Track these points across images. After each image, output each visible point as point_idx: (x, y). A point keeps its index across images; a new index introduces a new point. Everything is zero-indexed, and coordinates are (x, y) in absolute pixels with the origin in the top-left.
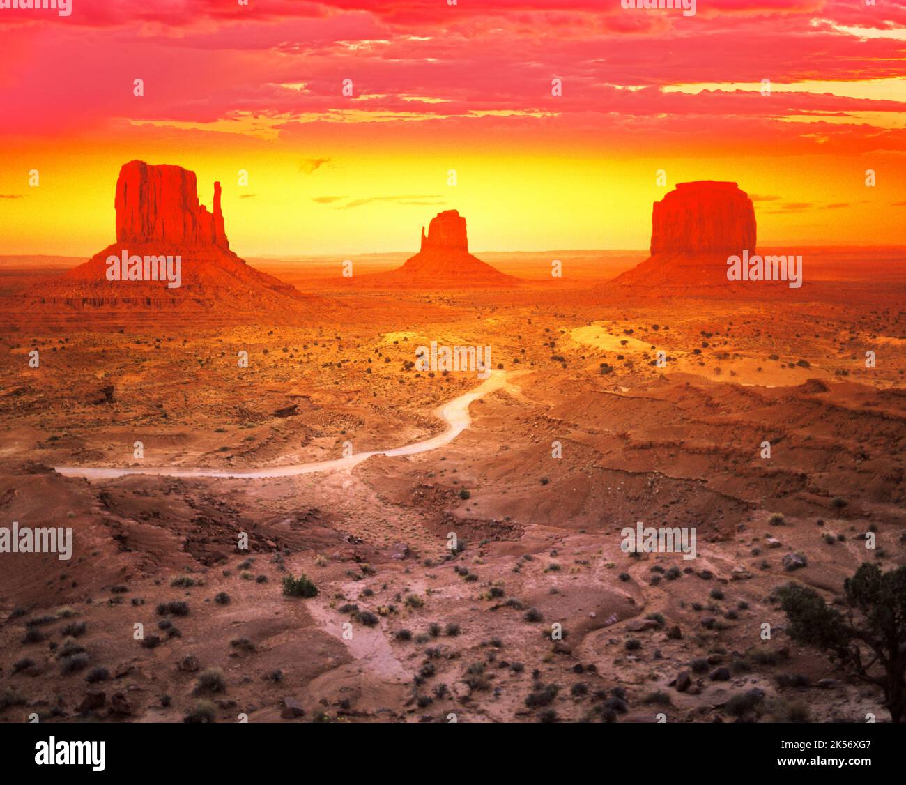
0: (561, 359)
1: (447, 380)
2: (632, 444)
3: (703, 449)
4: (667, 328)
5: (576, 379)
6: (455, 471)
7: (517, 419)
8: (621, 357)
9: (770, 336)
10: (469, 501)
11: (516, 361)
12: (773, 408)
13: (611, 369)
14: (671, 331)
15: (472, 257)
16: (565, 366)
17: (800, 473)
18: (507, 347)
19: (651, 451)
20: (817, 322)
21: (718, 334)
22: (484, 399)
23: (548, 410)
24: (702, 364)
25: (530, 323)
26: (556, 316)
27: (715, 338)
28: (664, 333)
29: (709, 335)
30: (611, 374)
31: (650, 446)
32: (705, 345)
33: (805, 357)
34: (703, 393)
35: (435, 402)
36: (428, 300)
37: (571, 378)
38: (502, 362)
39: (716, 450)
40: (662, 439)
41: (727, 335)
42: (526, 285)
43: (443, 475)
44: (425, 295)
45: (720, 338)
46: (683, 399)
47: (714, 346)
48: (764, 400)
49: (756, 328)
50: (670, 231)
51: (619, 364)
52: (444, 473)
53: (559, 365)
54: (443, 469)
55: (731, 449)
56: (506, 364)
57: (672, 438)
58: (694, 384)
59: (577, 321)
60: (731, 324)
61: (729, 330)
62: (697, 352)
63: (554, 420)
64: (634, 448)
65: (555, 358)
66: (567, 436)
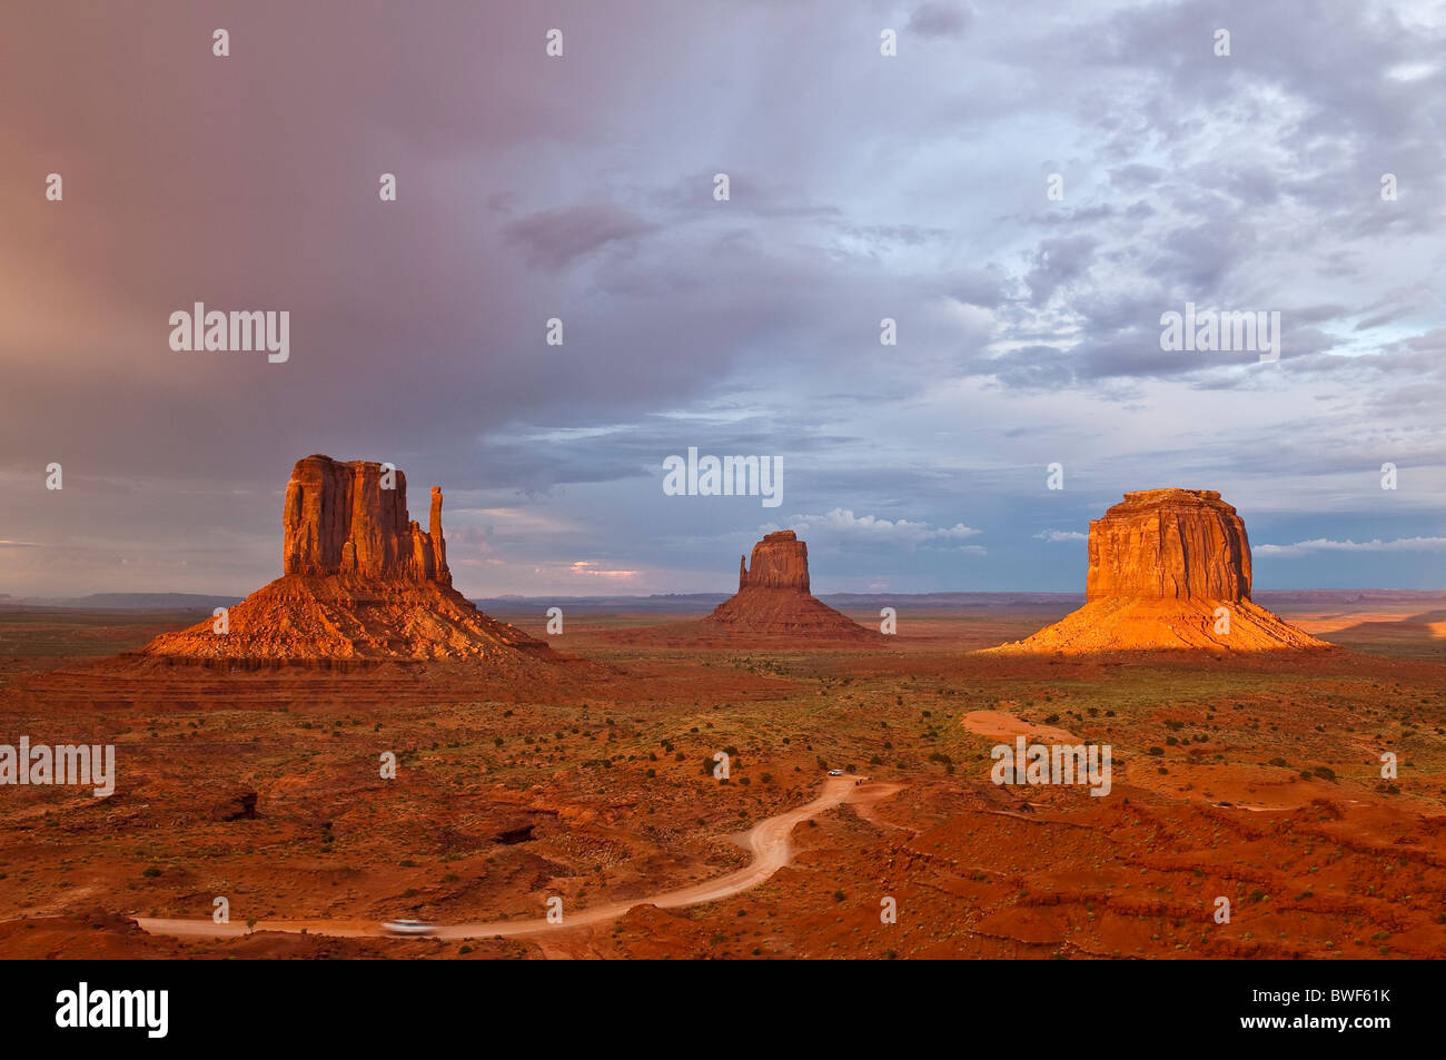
0: (946, 760)
1: (769, 790)
2: (1028, 898)
3: (1141, 908)
4: (1111, 714)
5: (960, 791)
7: (864, 852)
9: (1275, 729)
11: (877, 761)
12: (1256, 844)
14: (1119, 718)
15: (816, 601)
16: (951, 770)
17: (1292, 951)
18: (862, 739)
19: (1057, 909)
20: (1351, 709)
21: (1192, 724)
22: (815, 819)
23: (910, 839)
24: (1164, 772)
25: (900, 703)
26: (941, 692)
27: (1188, 732)
28: (1107, 721)
29: (1177, 726)
31: (1058, 900)
32: (1171, 742)
33: (1331, 763)
34: (1151, 817)
35: (745, 822)
36: (748, 666)
37: (953, 789)
38: (853, 763)
39: (1161, 911)
40: (1074, 890)
41: (1207, 727)
42: (895, 644)
43: (738, 941)
44: (744, 659)
45: (1196, 731)
46: (1119, 825)
47: (1186, 742)
48: (1243, 832)
49: (1253, 717)
50: (1116, 564)
52: (740, 937)
53: (940, 768)
54: (739, 931)
55: (1184, 910)
56: (861, 765)
57: (1093, 889)
58: (1137, 802)
59: (971, 702)
60: (1213, 709)
61: (1210, 718)
62: (1156, 752)
63: (919, 856)
64: (1032, 903)
65: (935, 758)
66: (933, 881)
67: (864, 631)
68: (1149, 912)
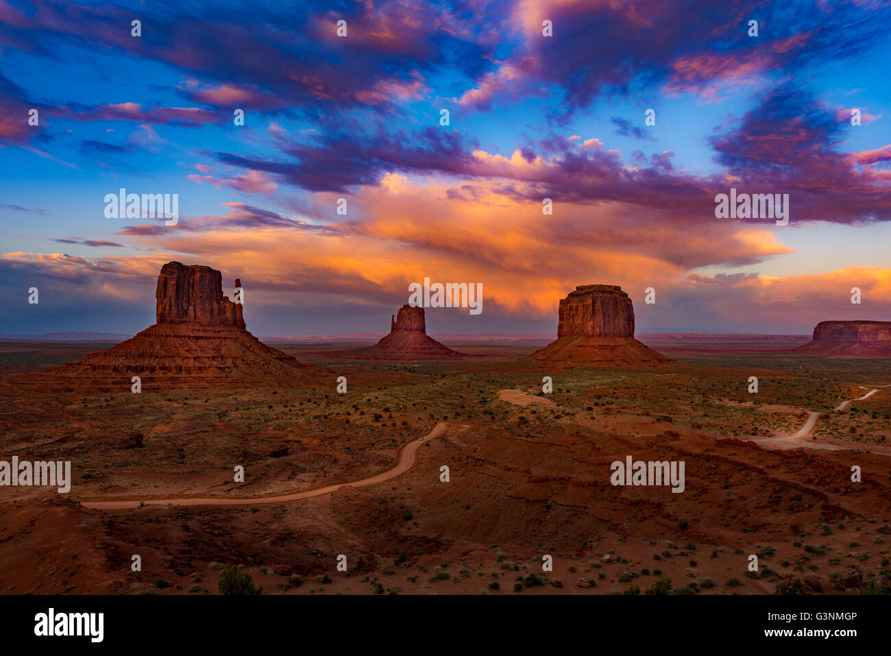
0: (491, 414)
1: (406, 429)
2: (533, 479)
3: (585, 482)
4: (568, 391)
5: (498, 428)
6: (402, 499)
7: (453, 458)
8: (534, 412)
9: (644, 398)
10: (410, 523)
11: (458, 414)
13: (527, 422)
14: (573, 393)
15: (429, 337)
16: (493, 418)
17: (656, 502)
18: (450, 404)
19: (547, 484)
20: (679, 389)
21: (606, 396)
22: (429, 443)
23: (475, 451)
24: (593, 418)
25: (469, 386)
26: (488, 381)
27: (604, 400)
28: (566, 395)
29: (599, 397)
30: (526, 425)
31: (547, 479)
32: (597, 404)
33: (670, 414)
34: (589, 440)
36: (395, 369)
37: (495, 428)
38: (446, 415)
39: (595, 484)
40: (554, 475)
41: (613, 397)
42: (467, 358)
43: (392, 502)
44: (393, 365)
45: (607, 399)
46: (574, 444)
47: (603, 405)
49: (634, 393)
50: (571, 320)
51: (532, 417)
52: (394, 500)
53: (488, 417)
54: (393, 497)
56: (450, 416)
57: (563, 474)
58: (583, 433)
59: (503, 385)
60: (616, 389)
61: (614, 393)
62: (590, 409)
63: (480, 459)
64: (535, 481)
65: (485, 413)
66: (487, 471)
67: (452, 351)
68: (589, 484)
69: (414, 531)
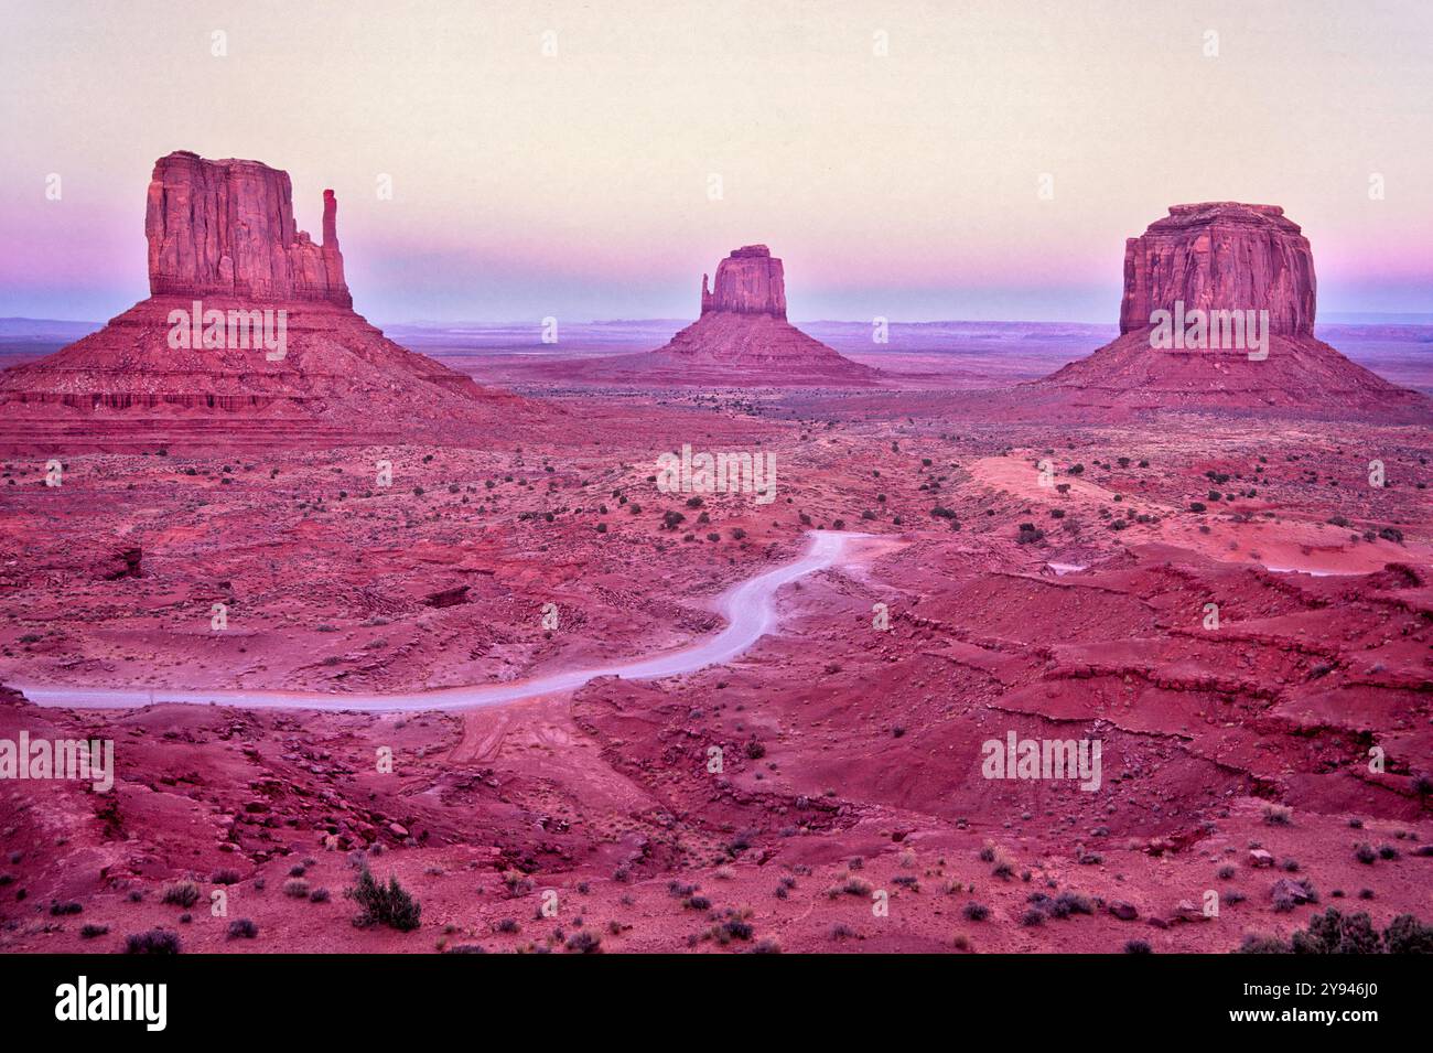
0: (949, 515)
1: (743, 548)
2: (1057, 670)
3: (1187, 681)
4: (1144, 464)
5: (971, 550)
6: (740, 709)
7: (860, 619)
8: (1058, 514)
9: (1334, 484)
10: (762, 763)
11: (868, 516)
12: (1319, 613)
13: (1040, 536)
14: (1153, 470)
15: (794, 330)
16: (956, 527)
18: (851, 491)
19: (1093, 684)
21: (1239, 477)
22: (802, 582)
23: (914, 604)
24: (1205, 530)
25: (895, 449)
26: (944, 437)
27: (1235, 486)
28: (1140, 473)
29: (1223, 479)
30: (1039, 543)
31: (1091, 673)
32: (1214, 497)
33: (1398, 522)
34: (1197, 582)
35: (715, 584)
36: (713, 405)
37: (962, 549)
38: (841, 517)
39: (1211, 684)
40: (1112, 663)
41: (1256, 480)
42: (890, 382)
43: (718, 715)
44: (708, 396)
45: (1242, 484)
46: (1160, 591)
47: (1231, 498)
48: (1305, 598)
49: (1309, 469)
50: (1155, 290)
51: (1054, 525)
52: (721, 711)
53: (945, 525)
54: (718, 704)
55: (1237, 684)
56: (849, 520)
57: (1132, 661)
58: (1180, 566)
59: (980, 449)
60: (1263, 460)
61: (1259, 470)
62: (1198, 508)
63: (926, 623)
64: (1061, 676)
65: (938, 513)
66: (943, 651)
67: (853, 364)
68: (1198, 687)
69: (769, 782)
